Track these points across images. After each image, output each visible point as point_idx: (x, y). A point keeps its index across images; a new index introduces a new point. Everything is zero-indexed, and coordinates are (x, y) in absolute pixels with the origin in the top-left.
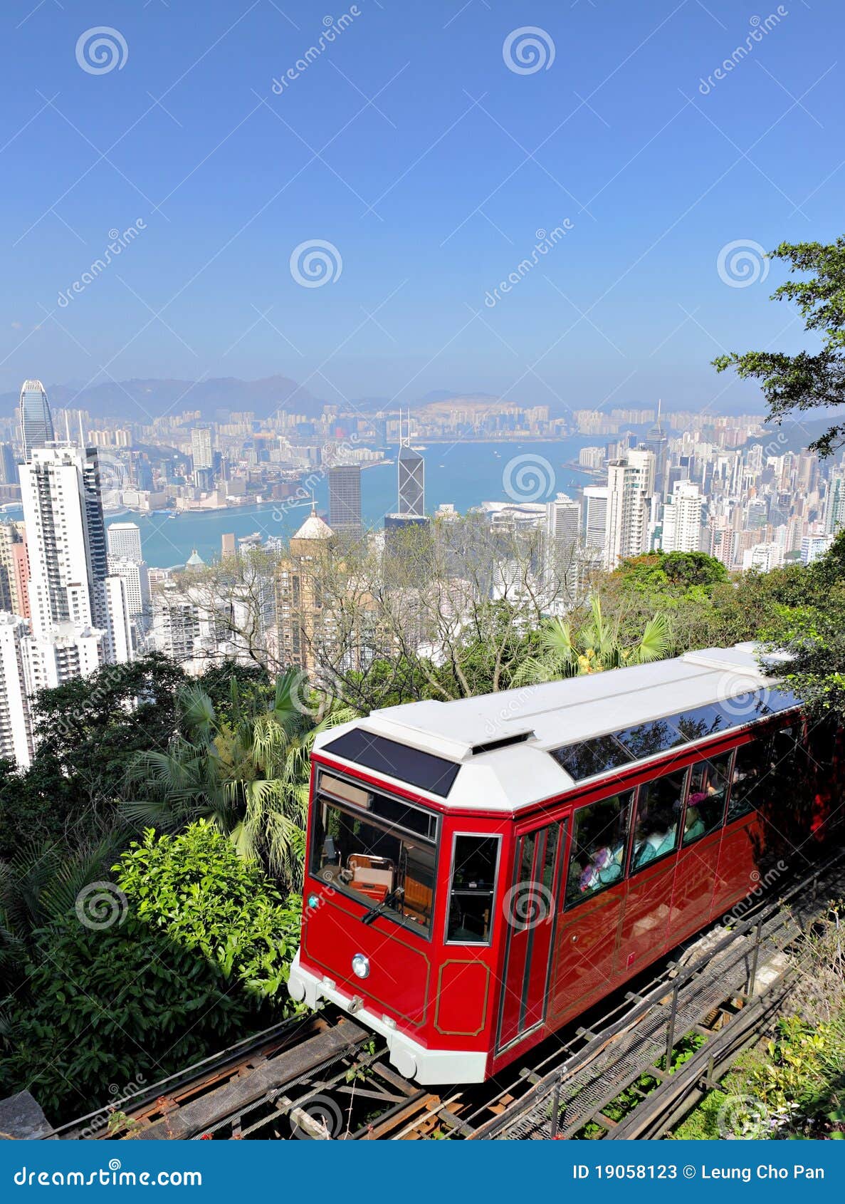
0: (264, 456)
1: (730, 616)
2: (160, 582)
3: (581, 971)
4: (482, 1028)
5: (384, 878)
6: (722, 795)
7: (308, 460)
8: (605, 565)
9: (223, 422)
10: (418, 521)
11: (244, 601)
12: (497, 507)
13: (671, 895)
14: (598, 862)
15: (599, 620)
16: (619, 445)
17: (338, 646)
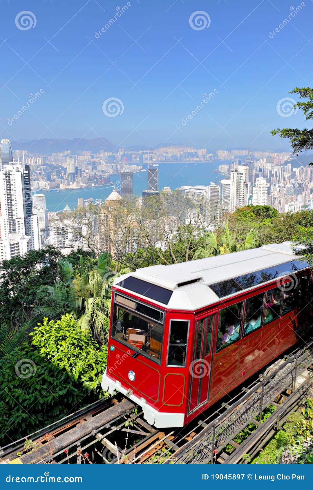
0: (95, 168)
1: (280, 231)
2: (53, 217)
3: (223, 378)
4: (182, 403)
5: (141, 339)
6: (279, 304)
7: (112, 169)
8: (230, 210)
9: (79, 155)
10: (155, 193)
11: (86, 225)
12: (187, 188)
13: (260, 346)
14: (229, 332)
15: (228, 232)
16: (234, 164)
17: (124, 243)
